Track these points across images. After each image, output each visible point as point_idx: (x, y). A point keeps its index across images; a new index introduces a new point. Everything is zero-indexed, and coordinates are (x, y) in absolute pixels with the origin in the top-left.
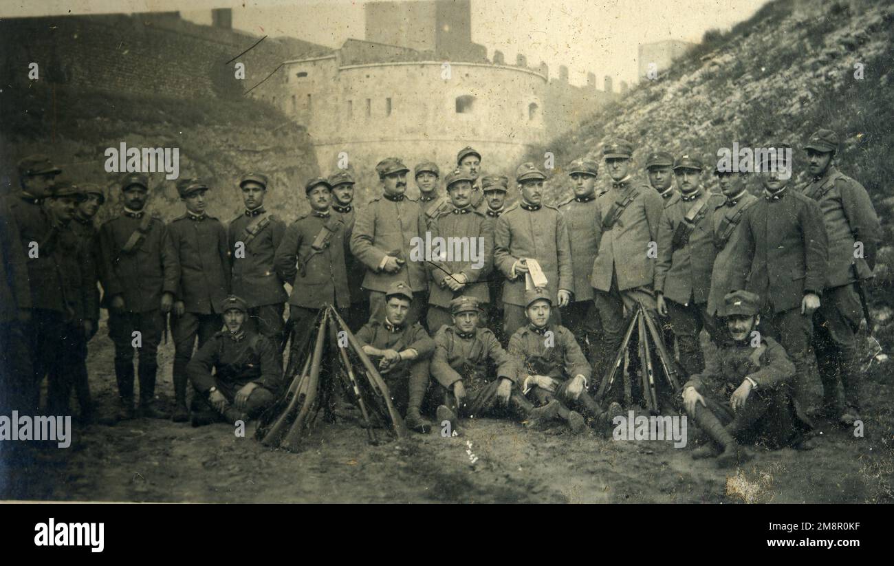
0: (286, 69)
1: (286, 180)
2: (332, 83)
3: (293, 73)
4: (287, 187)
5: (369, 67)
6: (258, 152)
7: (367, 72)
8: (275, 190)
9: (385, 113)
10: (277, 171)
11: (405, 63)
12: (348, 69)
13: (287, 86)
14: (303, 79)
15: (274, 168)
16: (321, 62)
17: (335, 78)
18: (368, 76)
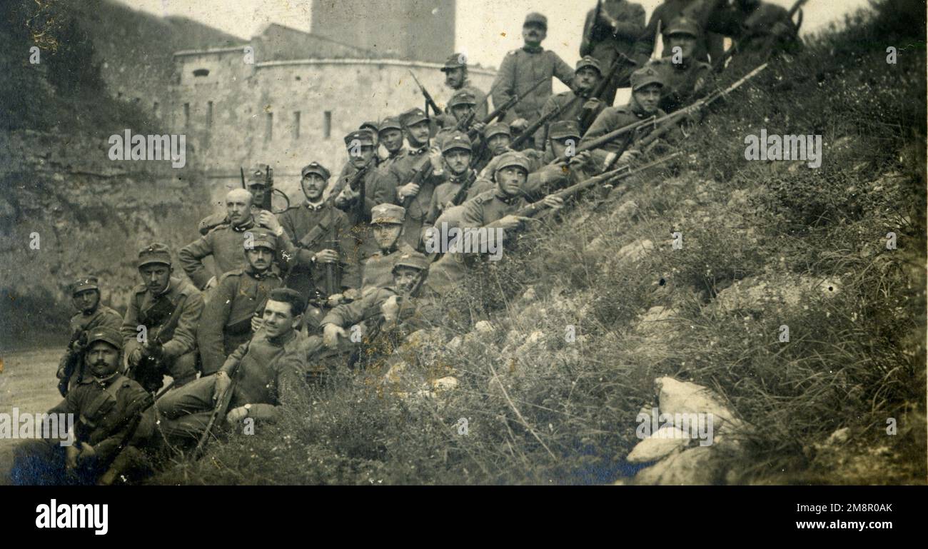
0: (178, 64)
1: (152, 224)
2: (244, 87)
3: (188, 69)
4: (153, 234)
5: (299, 65)
6: (105, 178)
7: (297, 72)
8: (132, 238)
9: (321, 133)
10: (137, 208)
11: (354, 61)
12: (269, 67)
13: (180, 88)
14: (202, 79)
15: (133, 204)
16: (229, 56)
17: (249, 78)
18: (298, 78)
